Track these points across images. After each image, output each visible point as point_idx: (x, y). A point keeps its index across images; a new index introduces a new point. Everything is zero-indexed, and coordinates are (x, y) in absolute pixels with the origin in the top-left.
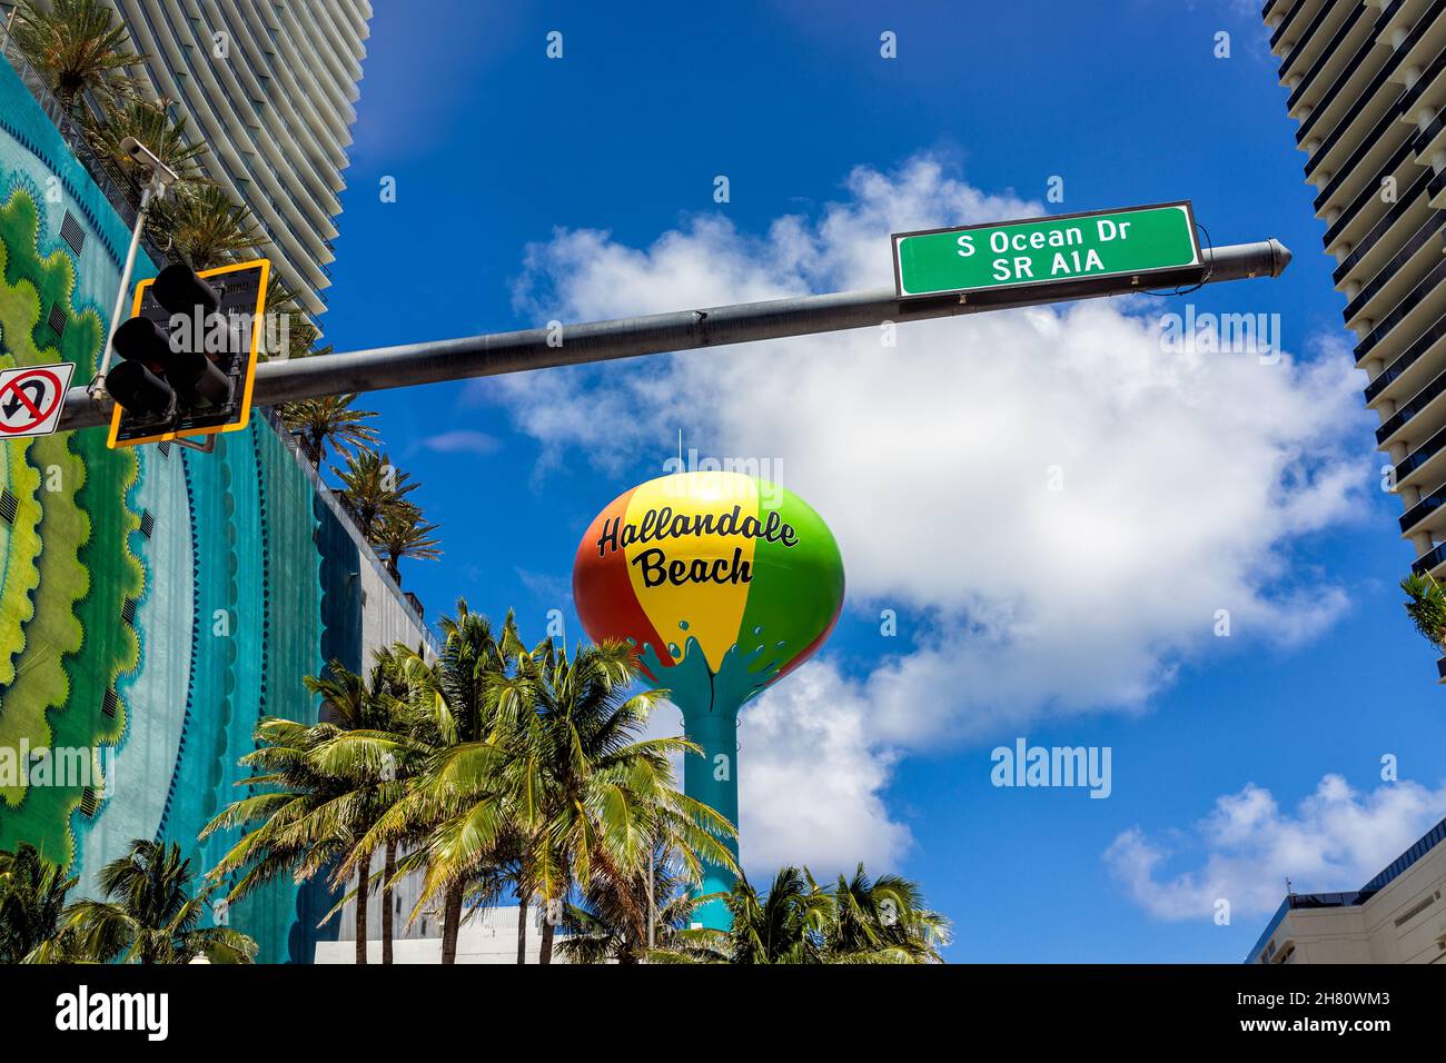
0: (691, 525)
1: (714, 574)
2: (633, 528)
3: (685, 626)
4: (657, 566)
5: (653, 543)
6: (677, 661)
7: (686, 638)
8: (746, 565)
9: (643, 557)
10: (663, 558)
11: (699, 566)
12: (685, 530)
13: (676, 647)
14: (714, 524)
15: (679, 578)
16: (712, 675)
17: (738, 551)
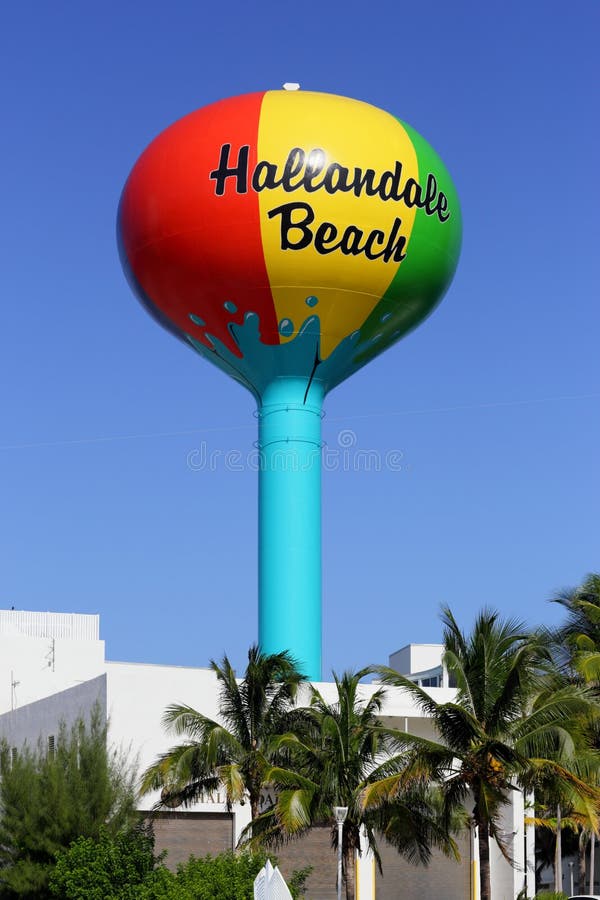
0: (350, 180)
1: (367, 248)
2: (272, 169)
3: (313, 302)
4: (302, 226)
5: (300, 195)
6: (283, 340)
7: (309, 315)
8: (402, 240)
9: (286, 210)
10: (311, 217)
11: (353, 235)
12: (342, 186)
13: (291, 324)
14: (376, 184)
15: (326, 246)
16: (317, 362)
17: (398, 222)
